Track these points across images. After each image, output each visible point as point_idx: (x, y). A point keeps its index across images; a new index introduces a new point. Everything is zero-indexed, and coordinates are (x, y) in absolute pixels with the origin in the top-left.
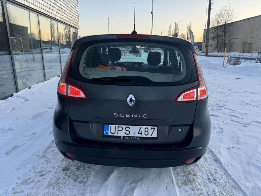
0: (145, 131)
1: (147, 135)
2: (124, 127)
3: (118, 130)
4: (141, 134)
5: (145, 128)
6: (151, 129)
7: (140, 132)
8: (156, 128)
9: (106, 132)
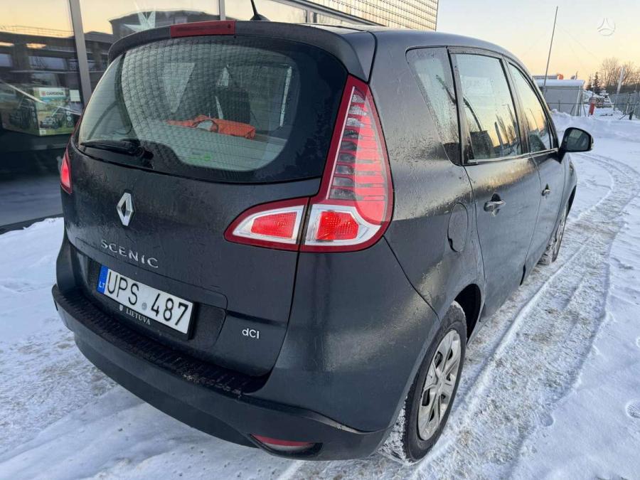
0: (167, 307)
1: (167, 320)
2: (131, 282)
3: (120, 288)
4: (157, 312)
5: (168, 298)
6: (179, 307)
7: (155, 308)
8: (190, 305)
9: (102, 285)
